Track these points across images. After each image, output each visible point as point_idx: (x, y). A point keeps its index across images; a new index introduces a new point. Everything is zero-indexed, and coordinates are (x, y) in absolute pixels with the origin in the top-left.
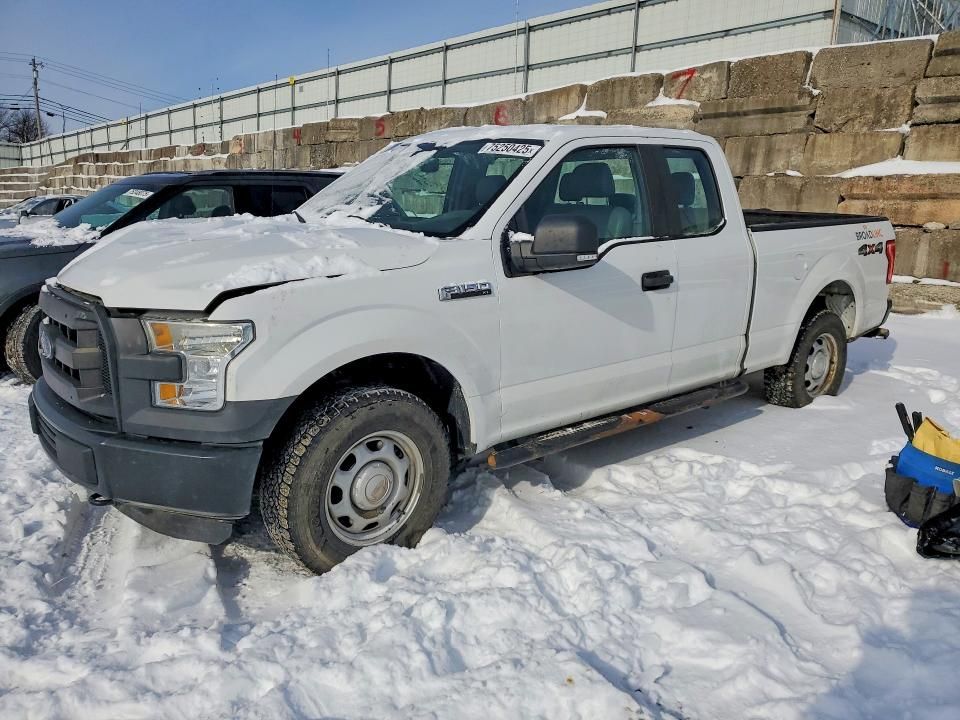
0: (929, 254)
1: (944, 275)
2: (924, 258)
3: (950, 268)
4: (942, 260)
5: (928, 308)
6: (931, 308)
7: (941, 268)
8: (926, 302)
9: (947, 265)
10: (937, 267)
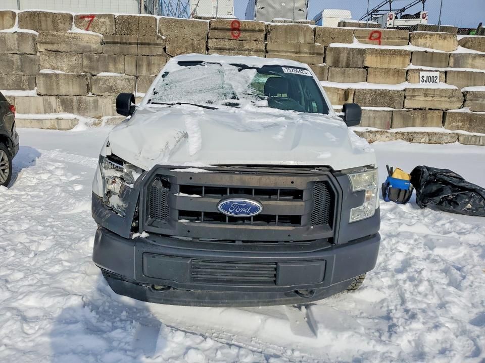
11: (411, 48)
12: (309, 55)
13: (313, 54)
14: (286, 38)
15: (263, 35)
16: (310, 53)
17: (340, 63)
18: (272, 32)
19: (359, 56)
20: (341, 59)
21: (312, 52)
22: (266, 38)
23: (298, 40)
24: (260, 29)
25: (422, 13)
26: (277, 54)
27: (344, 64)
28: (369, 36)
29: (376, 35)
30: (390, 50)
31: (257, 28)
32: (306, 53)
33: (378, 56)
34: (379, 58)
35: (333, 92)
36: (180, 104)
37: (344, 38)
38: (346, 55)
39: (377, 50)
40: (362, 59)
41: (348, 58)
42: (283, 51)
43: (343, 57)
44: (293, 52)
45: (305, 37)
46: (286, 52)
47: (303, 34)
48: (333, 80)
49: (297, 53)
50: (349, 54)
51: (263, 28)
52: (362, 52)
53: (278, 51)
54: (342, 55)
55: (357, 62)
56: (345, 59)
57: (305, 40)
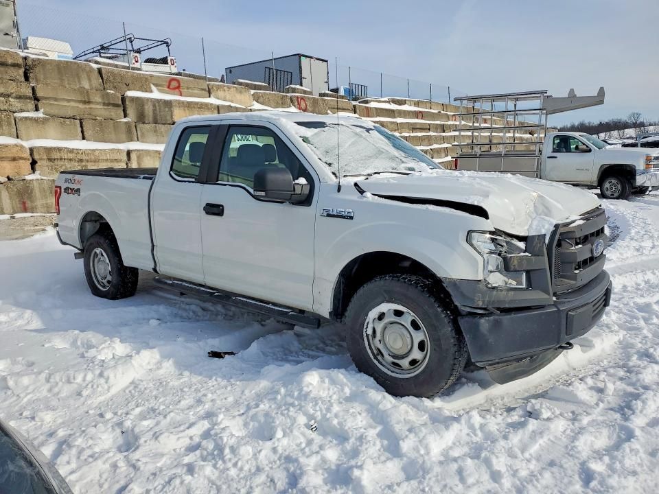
0: (11, 198)
1: (25, 210)
2: (8, 201)
3: (27, 205)
4: (19, 201)
5: (35, 232)
6: (38, 231)
7: (22, 206)
8: (32, 228)
9: (24, 203)
10: (19, 206)
11: (212, 101)
12: (102, 107)
13: (108, 104)
14: (62, 80)
15: (21, 71)
16: (104, 104)
17: (147, 118)
18: (37, 70)
19: (167, 109)
20: (146, 112)
21: (106, 102)
22: (27, 78)
23: (80, 84)
24: (16, 62)
25: (169, 59)
26: (56, 103)
27: (151, 119)
28: (167, 84)
29: (174, 84)
30: (197, 103)
31: (10, 61)
32: (98, 103)
33: (186, 109)
34: (187, 111)
35: (154, 157)
36: (379, 173)
37: (141, 84)
38: (151, 107)
39: (183, 102)
40: (169, 113)
41: (154, 111)
42: (64, 100)
43: (149, 109)
44: (80, 102)
45: (90, 80)
46: (69, 101)
47: (85, 76)
48: (145, 140)
49: (85, 103)
50: (154, 106)
51: (20, 61)
52: (168, 104)
53: (56, 99)
54: (146, 107)
55: (166, 117)
56: (151, 114)
57: (91, 85)
